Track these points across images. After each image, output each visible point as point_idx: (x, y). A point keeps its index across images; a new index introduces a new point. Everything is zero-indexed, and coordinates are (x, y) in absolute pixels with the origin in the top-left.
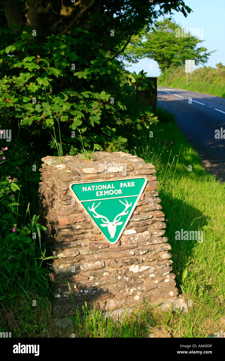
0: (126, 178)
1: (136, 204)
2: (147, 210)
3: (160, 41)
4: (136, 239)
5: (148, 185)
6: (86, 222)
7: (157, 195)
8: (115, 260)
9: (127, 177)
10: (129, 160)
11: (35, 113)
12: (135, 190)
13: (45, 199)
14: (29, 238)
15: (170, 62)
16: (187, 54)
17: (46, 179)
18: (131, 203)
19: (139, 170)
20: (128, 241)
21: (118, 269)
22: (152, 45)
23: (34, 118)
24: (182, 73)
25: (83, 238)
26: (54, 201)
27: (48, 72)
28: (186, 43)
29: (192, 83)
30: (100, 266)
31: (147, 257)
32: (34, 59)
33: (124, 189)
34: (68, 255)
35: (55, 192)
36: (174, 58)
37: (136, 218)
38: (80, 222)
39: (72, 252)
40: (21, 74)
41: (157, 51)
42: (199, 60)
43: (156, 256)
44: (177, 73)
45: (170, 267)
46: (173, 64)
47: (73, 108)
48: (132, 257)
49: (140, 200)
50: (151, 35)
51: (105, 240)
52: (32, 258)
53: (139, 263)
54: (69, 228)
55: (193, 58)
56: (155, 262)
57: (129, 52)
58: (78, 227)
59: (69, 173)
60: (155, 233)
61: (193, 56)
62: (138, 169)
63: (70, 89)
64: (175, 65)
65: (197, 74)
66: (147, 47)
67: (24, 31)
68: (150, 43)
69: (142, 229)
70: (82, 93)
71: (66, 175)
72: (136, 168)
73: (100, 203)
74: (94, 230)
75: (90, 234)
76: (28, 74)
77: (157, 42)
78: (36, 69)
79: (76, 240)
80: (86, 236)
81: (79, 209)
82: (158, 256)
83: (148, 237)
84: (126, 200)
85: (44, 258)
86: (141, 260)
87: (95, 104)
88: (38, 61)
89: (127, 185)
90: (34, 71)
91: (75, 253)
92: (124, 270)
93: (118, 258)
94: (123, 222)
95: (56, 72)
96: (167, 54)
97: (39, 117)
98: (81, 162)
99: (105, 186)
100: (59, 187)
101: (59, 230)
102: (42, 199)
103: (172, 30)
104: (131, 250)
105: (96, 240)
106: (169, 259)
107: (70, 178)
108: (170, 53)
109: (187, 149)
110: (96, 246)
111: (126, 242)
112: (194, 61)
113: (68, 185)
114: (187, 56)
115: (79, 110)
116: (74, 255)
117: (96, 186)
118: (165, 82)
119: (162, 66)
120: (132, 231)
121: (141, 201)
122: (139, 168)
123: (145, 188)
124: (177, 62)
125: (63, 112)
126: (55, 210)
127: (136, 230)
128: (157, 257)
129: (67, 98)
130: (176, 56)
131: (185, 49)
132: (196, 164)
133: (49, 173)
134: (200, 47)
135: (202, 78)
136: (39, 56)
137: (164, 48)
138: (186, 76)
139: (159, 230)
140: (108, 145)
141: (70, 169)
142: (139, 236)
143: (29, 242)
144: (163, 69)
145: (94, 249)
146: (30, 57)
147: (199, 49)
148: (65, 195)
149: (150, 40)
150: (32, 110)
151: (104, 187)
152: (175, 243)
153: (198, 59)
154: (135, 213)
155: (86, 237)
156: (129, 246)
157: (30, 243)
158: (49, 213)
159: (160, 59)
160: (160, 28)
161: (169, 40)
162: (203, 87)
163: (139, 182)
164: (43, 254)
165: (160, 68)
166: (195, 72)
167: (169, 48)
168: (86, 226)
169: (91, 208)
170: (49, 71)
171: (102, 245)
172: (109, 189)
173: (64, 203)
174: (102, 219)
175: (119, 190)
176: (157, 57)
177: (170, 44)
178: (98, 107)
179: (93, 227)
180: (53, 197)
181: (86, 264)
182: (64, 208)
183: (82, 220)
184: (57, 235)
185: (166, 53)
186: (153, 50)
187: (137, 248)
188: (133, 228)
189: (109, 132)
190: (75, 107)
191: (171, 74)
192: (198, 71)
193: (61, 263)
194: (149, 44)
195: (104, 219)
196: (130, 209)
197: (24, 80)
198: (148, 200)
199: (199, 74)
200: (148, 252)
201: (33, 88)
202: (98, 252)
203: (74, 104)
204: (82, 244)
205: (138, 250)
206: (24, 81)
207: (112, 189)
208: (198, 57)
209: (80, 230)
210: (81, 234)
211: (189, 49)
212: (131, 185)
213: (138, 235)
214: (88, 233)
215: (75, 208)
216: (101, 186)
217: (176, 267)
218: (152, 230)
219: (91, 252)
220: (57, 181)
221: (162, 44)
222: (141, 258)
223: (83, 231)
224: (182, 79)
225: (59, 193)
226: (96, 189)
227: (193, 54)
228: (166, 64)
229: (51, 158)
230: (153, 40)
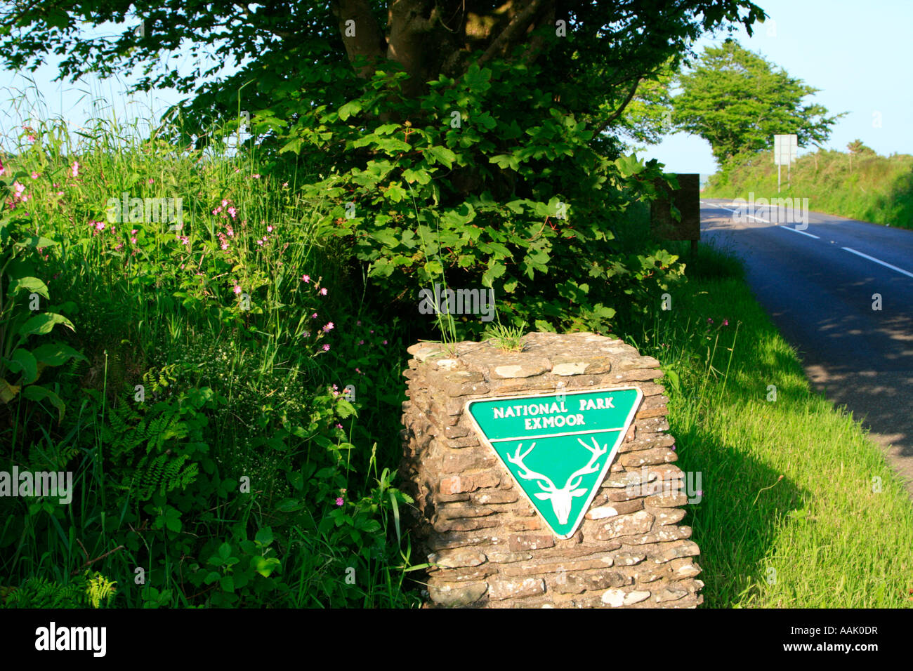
0: (594, 389)
1: (617, 448)
2: (642, 461)
3: (715, 94)
4: (618, 529)
5: (644, 406)
6: (503, 487)
7: (666, 429)
8: (568, 577)
9: (596, 387)
10: (603, 349)
11: (401, 249)
12: (615, 417)
13: (415, 438)
14: (374, 521)
15: (738, 141)
16: (780, 122)
17: (418, 393)
18: (606, 445)
19: (623, 370)
20: (598, 532)
21: (575, 597)
22: (696, 103)
23: (399, 259)
24: (768, 165)
25: (495, 525)
26: (432, 441)
27: (429, 157)
28: (776, 96)
29: (790, 188)
30: (535, 590)
31: (643, 571)
32: (398, 130)
33: (588, 415)
34: (461, 562)
35: (434, 422)
36: (748, 131)
37: (617, 480)
38: (488, 487)
39: (469, 555)
40: (371, 164)
41: (706, 117)
42: (809, 134)
43: (663, 569)
44: (755, 166)
45: (698, 596)
46: (747, 145)
47: (485, 238)
48: (609, 570)
49: (626, 440)
50: (693, 80)
51: (547, 529)
52: (380, 567)
53: (624, 586)
54: (463, 501)
55: (793, 131)
56: (663, 584)
57: (638, 119)
58: (484, 498)
59: (465, 377)
60: (663, 516)
61: (794, 125)
62: (621, 370)
63: (481, 197)
64: (750, 148)
65: (802, 167)
66: (683, 107)
67: (380, 70)
68: (691, 98)
69: (631, 506)
70: (508, 205)
71: (456, 382)
72: (617, 367)
73: (534, 444)
74: (520, 506)
75: (511, 514)
76: (386, 163)
77: (708, 95)
78: (403, 152)
79: (479, 528)
80: (502, 519)
81: (485, 459)
82: (670, 570)
83: (645, 525)
84: (593, 438)
85: (408, 567)
86: (630, 578)
87: (537, 229)
88: (407, 134)
89: (596, 404)
90: (397, 156)
91: (478, 557)
92: (590, 601)
93: (577, 573)
94: (586, 490)
95: (447, 158)
96: (731, 121)
97: (409, 259)
98: (493, 353)
99: (544, 406)
100: (443, 409)
101: (442, 504)
102: (409, 439)
103: (743, 66)
104: (606, 554)
105: (526, 528)
106: (697, 577)
107: (466, 388)
108: (739, 120)
109: (768, 337)
110: (525, 543)
111: (594, 536)
112: (795, 137)
113: (462, 402)
114: (779, 126)
115: (498, 241)
116: (476, 562)
117: (525, 407)
118: (727, 187)
119: (721, 149)
120: (608, 511)
121: (628, 442)
122: (622, 367)
123: (637, 412)
124: (755, 141)
125: (463, 247)
126: (435, 461)
127: (617, 508)
128: (667, 571)
129: (472, 215)
130: (753, 127)
131: (774, 111)
132: (787, 372)
133: (423, 379)
134: (808, 105)
135: (814, 177)
136: (408, 124)
137: (724, 108)
138: (776, 172)
139: (670, 510)
140: (572, 322)
141: (467, 369)
142: (625, 521)
143: (373, 530)
144: (722, 158)
145: (521, 550)
146: (389, 126)
147: (806, 109)
148: (455, 425)
149: (690, 90)
150: (394, 243)
151: (543, 408)
152: (718, 547)
153: (806, 132)
154: (615, 468)
155: (502, 522)
156: (602, 544)
157: (377, 532)
158: (421, 469)
159: (714, 133)
160: (714, 63)
161: (736, 90)
162: (818, 198)
163: (622, 399)
164: (406, 556)
165: (716, 155)
166: (797, 162)
167: (735, 109)
168: (501, 498)
169: (512, 457)
170: (431, 155)
171: (538, 541)
172: (555, 414)
173: (453, 443)
174: (539, 482)
175: (578, 416)
176: (707, 130)
177: (738, 99)
178: (544, 236)
179: (517, 500)
180: (431, 432)
181: (503, 584)
182: (453, 455)
183: (492, 484)
184: (437, 517)
185: (729, 120)
186: (698, 113)
187: (621, 551)
188: (611, 504)
189: (571, 292)
190: (490, 235)
191: (741, 168)
192: (804, 160)
193: (445, 579)
194: (688, 101)
195: (543, 482)
196: (602, 459)
197: (376, 177)
198: (644, 441)
199: (807, 166)
200: (645, 559)
201: (396, 192)
202: (530, 557)
203: (489, 230)
204: (493, 539)
205: (622, 555)
206: (375, 179)
207: (562, 414)
208: (806, 128)
209: (488, 506)
210: (491, 514)
211: (784, 111)
212: (604, 404)
213: (621, 521)
214: (506, 512)
215: (478, 456)
216: (536, 406)
217: (715, 600)
218: (654, 509)
219: (512, 555)
220: (438, 395)
221: (720, 100)
222: (629, 574)
223: (495, 508)
224: (766, 179)
225: (442, 422)
226: (525, 414)
227: (792, 122)
228: (729, 146)
229: (430, 346)
230: (697, 90)
